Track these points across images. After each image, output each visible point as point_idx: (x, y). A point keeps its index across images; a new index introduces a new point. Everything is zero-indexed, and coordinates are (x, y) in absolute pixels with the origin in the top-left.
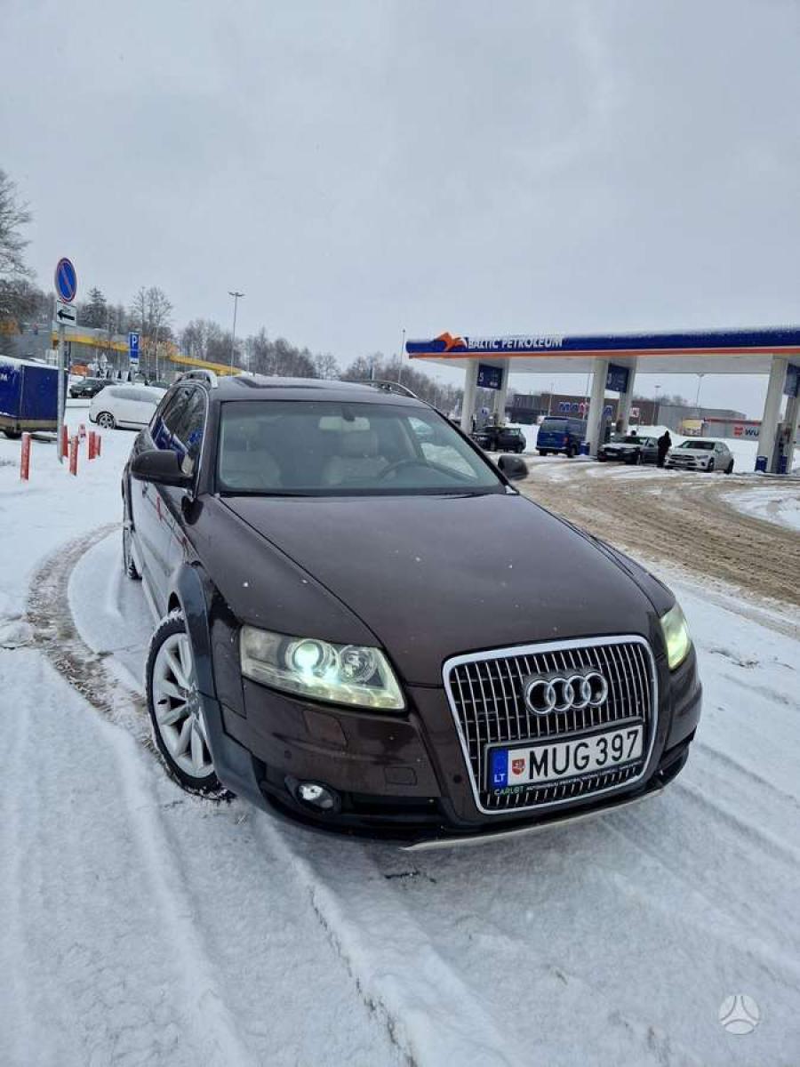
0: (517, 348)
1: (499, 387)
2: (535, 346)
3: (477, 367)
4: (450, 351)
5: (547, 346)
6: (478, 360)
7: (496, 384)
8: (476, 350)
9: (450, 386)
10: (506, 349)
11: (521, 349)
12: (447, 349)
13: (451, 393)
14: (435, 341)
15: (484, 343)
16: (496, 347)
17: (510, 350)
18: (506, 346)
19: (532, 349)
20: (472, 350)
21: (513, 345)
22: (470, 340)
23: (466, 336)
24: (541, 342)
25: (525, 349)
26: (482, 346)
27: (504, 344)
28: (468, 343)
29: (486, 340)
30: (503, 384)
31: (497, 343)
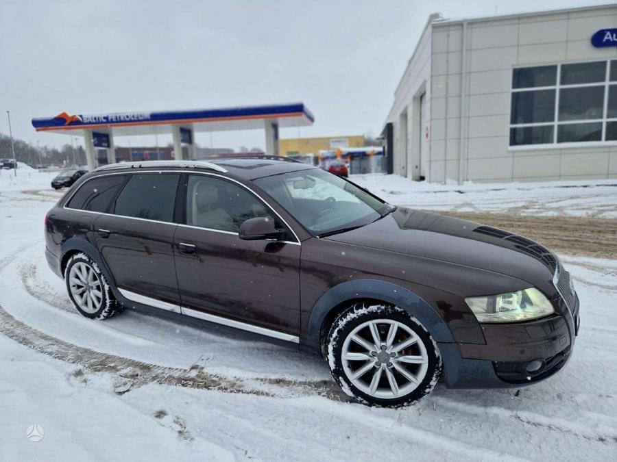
0: (119, 121)
1: (109, 146)
2: (132, 119)
3: (91, 134)
4: (70, 124)
5: (140, 118)
6: (91, 130)
7: (106, 145)
8: (90, 123)
9: (46, 148)
10: (112, 122)
11: (123, 122)
12: (67, 123)
13: (48, 153)
14: (55, 118)
15: (95, 119)
16: (105, 121)
17: (114, 122)
18: (112, 120)
19: (130, 121)
20: (87, 123)
21: (117, 118)
22: (83, 117)
23: (81, 114)
24: (135, 116)
25: (126, 121)
26: (94, 121)
27: (110, 118)
28: (82, 118)
29: (97, 116)
30: (111, 144)
31: (104, 118)
